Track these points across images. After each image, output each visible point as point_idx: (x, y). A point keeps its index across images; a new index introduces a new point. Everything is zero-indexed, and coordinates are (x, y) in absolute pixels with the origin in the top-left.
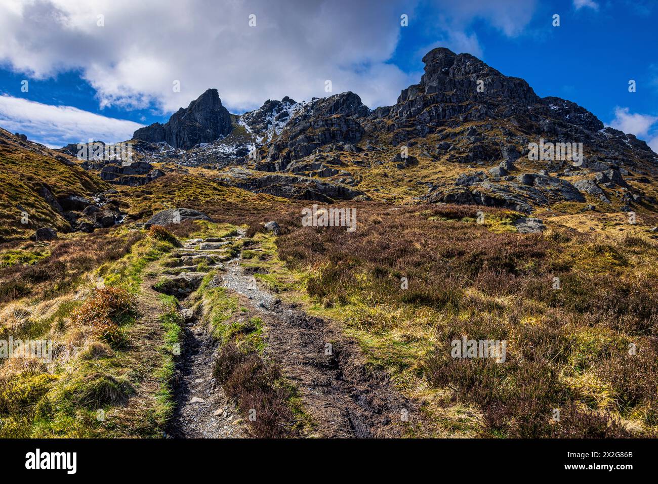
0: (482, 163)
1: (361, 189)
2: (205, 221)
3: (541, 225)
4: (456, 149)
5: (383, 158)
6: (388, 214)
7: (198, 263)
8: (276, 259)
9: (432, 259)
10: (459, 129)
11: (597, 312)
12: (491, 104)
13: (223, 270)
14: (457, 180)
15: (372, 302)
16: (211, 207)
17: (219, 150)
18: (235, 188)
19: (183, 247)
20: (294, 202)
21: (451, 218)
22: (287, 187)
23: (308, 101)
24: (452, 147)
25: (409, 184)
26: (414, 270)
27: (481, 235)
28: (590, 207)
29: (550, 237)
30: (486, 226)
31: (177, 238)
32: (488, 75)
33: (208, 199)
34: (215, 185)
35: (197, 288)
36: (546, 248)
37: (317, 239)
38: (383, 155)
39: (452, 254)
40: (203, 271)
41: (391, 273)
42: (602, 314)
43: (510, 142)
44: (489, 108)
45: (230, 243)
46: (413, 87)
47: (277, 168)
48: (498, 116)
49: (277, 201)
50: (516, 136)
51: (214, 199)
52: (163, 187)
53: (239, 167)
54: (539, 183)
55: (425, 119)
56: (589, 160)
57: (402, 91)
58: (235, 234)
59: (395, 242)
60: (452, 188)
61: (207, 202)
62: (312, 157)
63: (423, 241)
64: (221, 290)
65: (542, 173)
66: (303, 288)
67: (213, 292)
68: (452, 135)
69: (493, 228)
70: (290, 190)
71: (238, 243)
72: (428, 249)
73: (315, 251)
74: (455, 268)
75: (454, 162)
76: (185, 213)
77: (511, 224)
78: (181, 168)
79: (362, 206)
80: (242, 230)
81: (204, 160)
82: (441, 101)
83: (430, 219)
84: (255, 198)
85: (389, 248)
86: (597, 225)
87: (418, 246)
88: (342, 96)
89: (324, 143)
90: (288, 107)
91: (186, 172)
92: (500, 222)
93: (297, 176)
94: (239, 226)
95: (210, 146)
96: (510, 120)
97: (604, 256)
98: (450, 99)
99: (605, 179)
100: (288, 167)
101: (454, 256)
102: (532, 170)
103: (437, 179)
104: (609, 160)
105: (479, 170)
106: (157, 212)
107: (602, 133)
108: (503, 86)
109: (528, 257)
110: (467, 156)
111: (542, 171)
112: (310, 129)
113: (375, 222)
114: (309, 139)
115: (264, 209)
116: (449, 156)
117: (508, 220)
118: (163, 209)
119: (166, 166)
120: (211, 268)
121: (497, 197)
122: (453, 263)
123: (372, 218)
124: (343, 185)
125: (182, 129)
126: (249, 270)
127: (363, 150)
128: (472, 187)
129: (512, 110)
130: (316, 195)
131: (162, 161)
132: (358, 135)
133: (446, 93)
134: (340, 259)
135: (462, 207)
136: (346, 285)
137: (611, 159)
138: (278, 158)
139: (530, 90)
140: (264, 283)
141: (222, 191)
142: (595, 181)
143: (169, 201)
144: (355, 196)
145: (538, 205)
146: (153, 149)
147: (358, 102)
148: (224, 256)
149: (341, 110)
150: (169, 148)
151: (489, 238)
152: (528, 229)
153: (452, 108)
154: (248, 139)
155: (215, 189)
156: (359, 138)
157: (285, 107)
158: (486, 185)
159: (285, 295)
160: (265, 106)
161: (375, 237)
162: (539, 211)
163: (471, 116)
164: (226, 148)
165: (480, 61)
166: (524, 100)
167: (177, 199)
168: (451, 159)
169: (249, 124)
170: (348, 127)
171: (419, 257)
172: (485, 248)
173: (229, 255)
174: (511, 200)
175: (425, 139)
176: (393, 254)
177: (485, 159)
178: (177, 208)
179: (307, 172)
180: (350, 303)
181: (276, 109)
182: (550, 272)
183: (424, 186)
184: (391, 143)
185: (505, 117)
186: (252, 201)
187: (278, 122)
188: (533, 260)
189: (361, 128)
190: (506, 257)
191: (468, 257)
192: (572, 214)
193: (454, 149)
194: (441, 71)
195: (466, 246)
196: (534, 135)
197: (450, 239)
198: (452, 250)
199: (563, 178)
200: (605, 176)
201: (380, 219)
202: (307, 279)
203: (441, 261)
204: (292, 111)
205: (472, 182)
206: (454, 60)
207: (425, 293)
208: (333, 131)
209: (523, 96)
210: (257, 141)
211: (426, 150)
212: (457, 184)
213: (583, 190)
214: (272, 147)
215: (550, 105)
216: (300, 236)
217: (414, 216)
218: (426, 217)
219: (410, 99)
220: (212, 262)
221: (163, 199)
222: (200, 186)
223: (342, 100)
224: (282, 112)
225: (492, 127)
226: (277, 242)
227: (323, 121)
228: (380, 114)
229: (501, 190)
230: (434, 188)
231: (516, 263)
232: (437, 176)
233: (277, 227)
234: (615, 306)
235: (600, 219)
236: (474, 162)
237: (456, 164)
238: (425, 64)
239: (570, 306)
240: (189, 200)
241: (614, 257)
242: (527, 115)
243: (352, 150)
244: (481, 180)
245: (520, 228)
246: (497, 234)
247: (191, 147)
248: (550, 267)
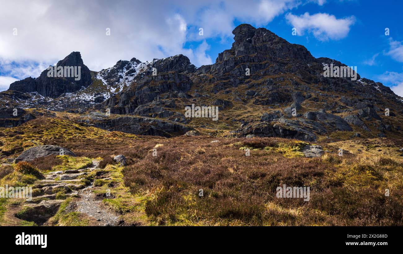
0: (279, 105)
1: (192, 126)
2: (67, 156)
3: (321, 150)
4: (259, 95)
5: (207, 102)
6: (209, 146)
7: (57, 192)
8: (122, 186)
9: (242, 181)
10: (260, 81)
11: (364, 218)
12: (282, 63)
13: (78, 197)
14: (261, 117)
15: (196, 218)
16: (74, 143)
17: (81, 98)
18: (93, 127)
19: (45, 178)
20: (141, 137)
21: (256, 148)
22: (135, 126)
23: (150, 61)
24: (256, 93)
25: (227, 121)
26: (228, 190)
27: (278, 160)
28: (357, 134)
29: (326, 160)
30: (281, 153)
31: (40, 171)
32: (279, 42)
33: (71, 137)
34: (77, 126)
35: (55, 213)
36: (324, 169)
37: (156, 168)
38: (207, 100)
39: (257, 175)
40: (61, 199)
41: (211, 194)
42: (367, 219)
43: (297, 89)
44: (281, 66)
45: (85, 174)
46: (227, 51)
47: (127, 111)
48: (288, 71)
49: (127, 137)
50: (301, 85)
51: (76, 137)
52: (33, 128)
53: (97, 111)
54: (320, 119)
55: (236, 74)
56: (353, 101)
57: (219, 54)
58: (91, 165)
59: (215, 168)
60: (258, 124)
61: (70, 139)
62: (154, 102)
63: (235, 167)
64: (75, 214)
65: (321, 111)
66: (142, 209)
67: (68, 216)
68: (256, 85)
69: (287, 154)
70: (137, 128)
71: (91, 173)
72: (239, 173)
73: (153, 177)
74: (259, 186)
75: (258, 105)
76: (50, 149)
77: (299, 150)
78: (49, 112)
79: (192, 140)
80: (96, 162)
81: (69, 106)
82: (247, 61)
83: (240, 148)
84: (109, 135)
85: (210, 173)
86: (363, 148)
87: (231, 171)
88: (175, 57)
89: (163, 91)
90: (135, 65)
91: (53, 115)
92: (292, 149)
93: (142, 117)
94: (95, 158)
95: (74, 95)
96: (296, 74)
97: (366, 174)
98: (253, 59)
99: (365, 114)
100: (136, 110)
101: (258, 178)
102: (313, 109)
103: (247, 117)
104: (366, 101)
105: (277, 110)
106: (27, 149)
107: (360, 82)
108: (289, 51)
109: (311, 176)
110: (268, 100)
111: (321, 109)
112: (152, 82)
113: (201, 153)
114: (152, 89)
115: (116, 144)
116: (255, 100)
117: (297, 148)
118: (32, 146)
119: (37, 111)
120: (68, 196)
121: (291, 129)
122: (258, 182)
123: (198, 150)
124: (177, 123)
125: (50, 82)
126: (99, 195)
127: (192, 97)
128: (272, 122)
129: (297, 67)
130: (158, 131)
131: (34, 107)
132: (188, 86)
133: (250, 55)
134: (171, 184)
135: (264, 139)
136: (175, 206)
137: (367, 100)
138: (128, 103)
139: (308, 53)
140: (111, 207)
141: (83, 130)
142: (358, 115)
143: (37, 139)
144: (187, 131)
145: (320, 134)
146: (25, 98)
147: (187, 62)
148: (80, 185)
149: (175, 67)
150: (40, 97)
151: (283, 162)
152: (312, 154)
153: (255, 66)
154: (104, 89)
155: (77, 128)
156: (189, 88)
157: (133, 65)
158: (282, 121)
159: (127, 215)
160: (117, 65)
161: (200, 165)
162: (321, 138)
163: (268, 72)
164: (87, 97)
165: (272, 33)
166: (304, 60)
167: (45, 137)
168: (256, 103)
169: (105, 78)
170: (181, 80)
171: (232, 179)
172: (280, 170)
173: (83, 184)
174: (301, 131)
175: (237, 88)
176: (213, 178)
177: (280, 102)
178: (45, 144)
179: (150, 114)
180: (179, 220)
181: (126, 67)
182: (328, 187)
183: (238, 122)
184: (212, 92)
185: (292, 72)
186: (107, 137)
187: (127, 77)
188: (316, 179)
189: (190, 81)
190: (296, 177)
191: (268, 178)
192: (345, 140)
193: (257, 95)
194: (246, 40)
195: (267, 169)
196: (314, 84)
197: (255, 164)
198: (257, 173)
199: (336, 114)
200: (364, 112)
201: (203, 150)
202: (146, 202)
203: (249, 182)
204: (138, 68)
205: (272, 118)
206: (254, 32)
207: (236, 209)
208: (170, 83)
209: (303, 57)
210: (111, 91)
211: (239, 96)
212: (261, 121)
213: (350, 122)
214: (123, 95)
215: (323, 63)
216: (141, 166)
217: (229, 147)
218: (238, 147)
219: (225, 60)
220: (69, 190)
221: (33, 138)
222: (64, 127)
223: (175, 60)
224: (130, 69)
225: (284, 79)
226: (123, 172)
227: (162, 76)
228: (203, 71)
229: (293, 124)
230: (246, 124)
231: (303, 181)
232: (247, 115)
233: (124, 159)
234: (376, 212)
235: (364, 143)
236: (273, 104)
237: (260, 106)
238: (234, 35)
239: (344, 213)
240: (55, 138)
241: (373, 174)
242: (308, 71)
243: (184, 97)
244: (278, 117)
245: (306, 153)
246: (290, 159)
247: (58, 95)
248: (328, 183)
